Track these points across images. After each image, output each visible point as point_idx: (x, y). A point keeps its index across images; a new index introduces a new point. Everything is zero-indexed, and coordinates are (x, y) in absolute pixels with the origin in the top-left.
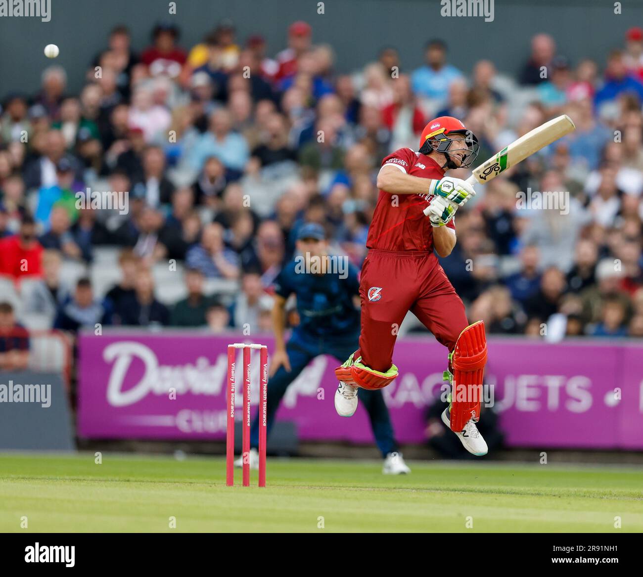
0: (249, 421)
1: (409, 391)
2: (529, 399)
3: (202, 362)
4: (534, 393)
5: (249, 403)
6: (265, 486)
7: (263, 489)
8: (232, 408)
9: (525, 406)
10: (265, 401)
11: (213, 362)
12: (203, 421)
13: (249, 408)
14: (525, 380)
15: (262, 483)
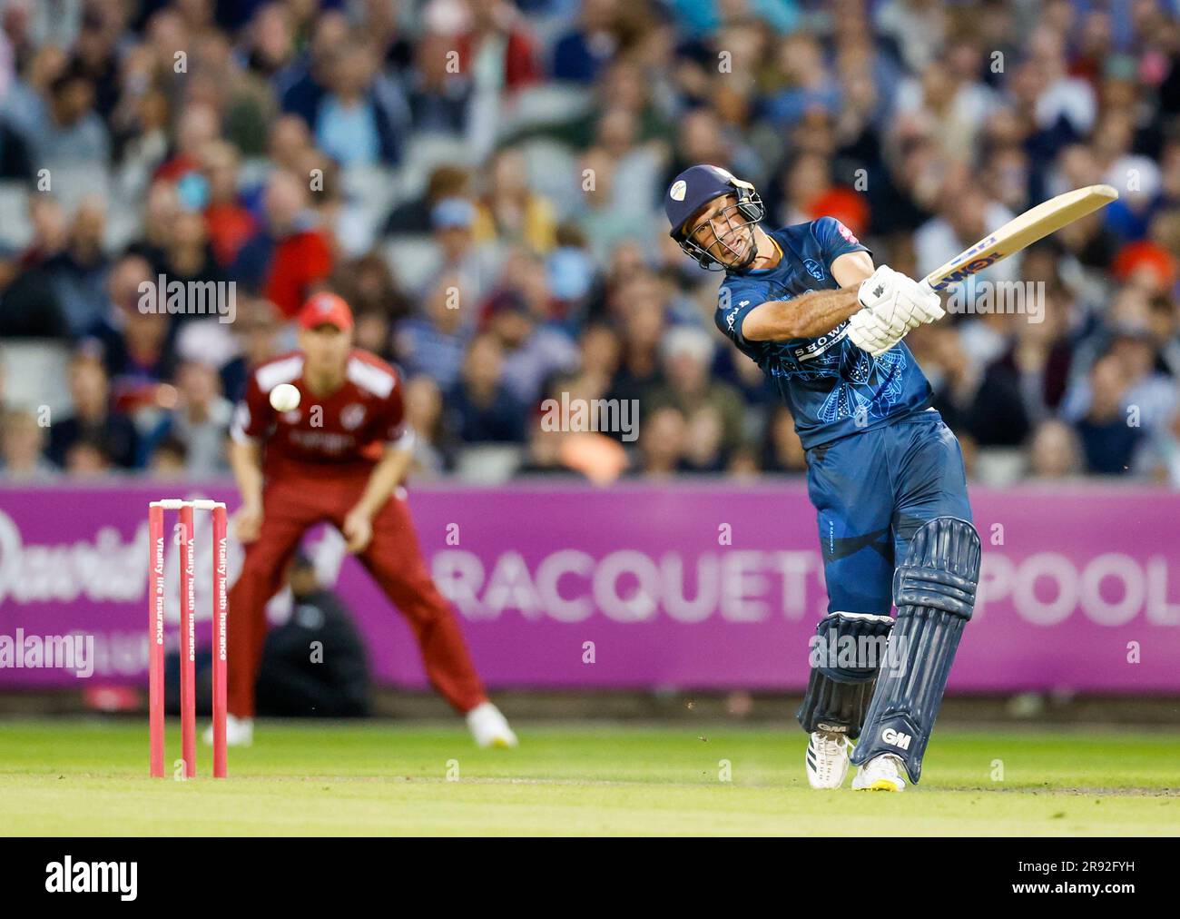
0: (192, 650)
1: (512, 586)
2: (747, 599)
3: (108, 537)
4: (756, 586)
5: (191, 616)
6: (225, 777)
7: (220, 782)
8: (160, 626)
9: (739, 611)
10: (223, 611)
11: (128, 537)
12: (110, 652)
13: (192, 626)
14: (739, 562)
15: (218, 772)
